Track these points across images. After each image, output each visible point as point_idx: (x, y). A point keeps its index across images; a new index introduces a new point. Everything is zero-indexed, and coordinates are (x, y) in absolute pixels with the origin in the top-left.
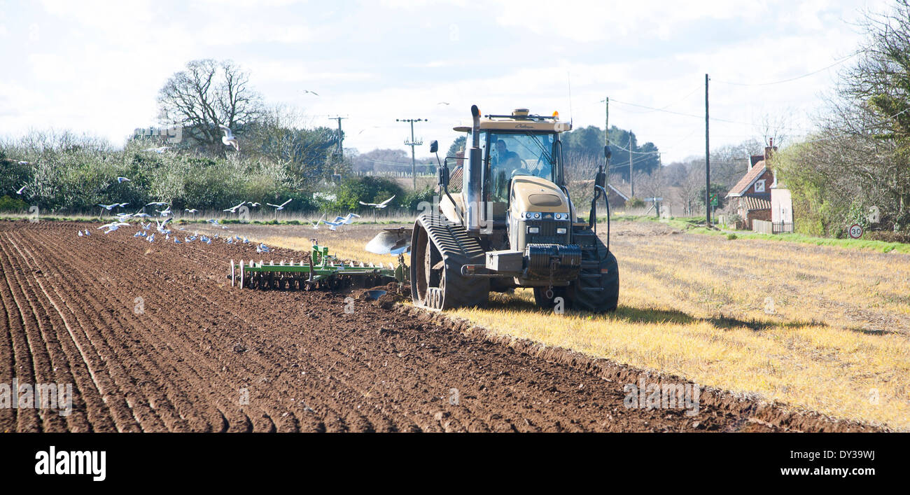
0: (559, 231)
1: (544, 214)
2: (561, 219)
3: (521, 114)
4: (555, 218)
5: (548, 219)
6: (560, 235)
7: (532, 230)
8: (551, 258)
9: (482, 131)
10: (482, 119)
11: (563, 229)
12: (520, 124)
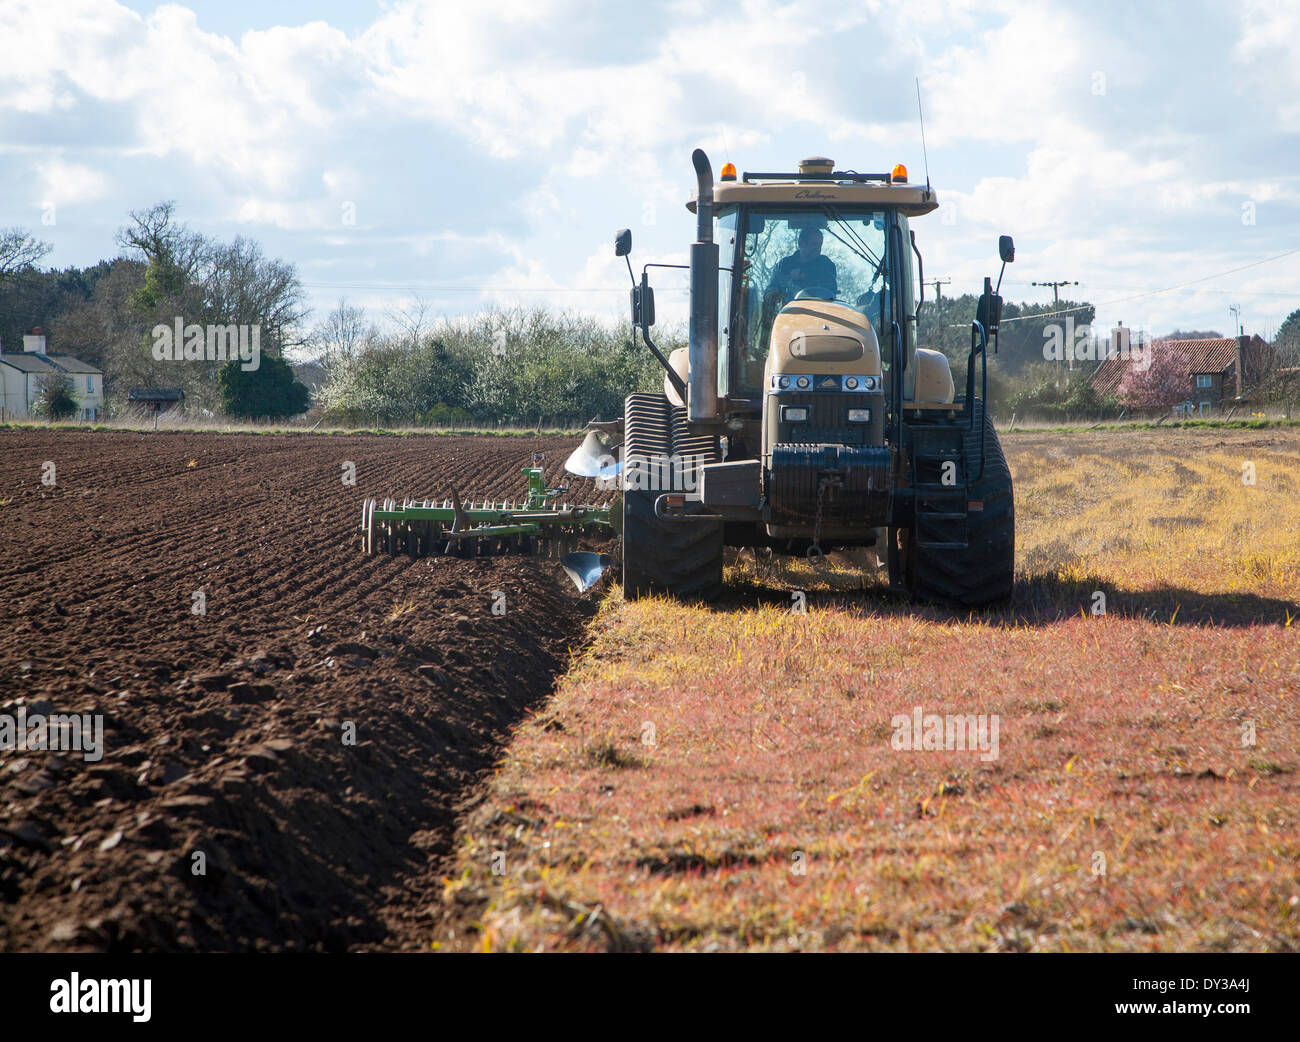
0: (853, 415)
1: (818, 378)
2: (857, 389)
3: (817, 169)
4: (845, 388)
5: (827, 390)
6: (855, 424)
7: (791, 415)
8: (821, 475)
9: (721, 209)
10: (718, 186)
11: (861, 412)
12: (806, 191)
